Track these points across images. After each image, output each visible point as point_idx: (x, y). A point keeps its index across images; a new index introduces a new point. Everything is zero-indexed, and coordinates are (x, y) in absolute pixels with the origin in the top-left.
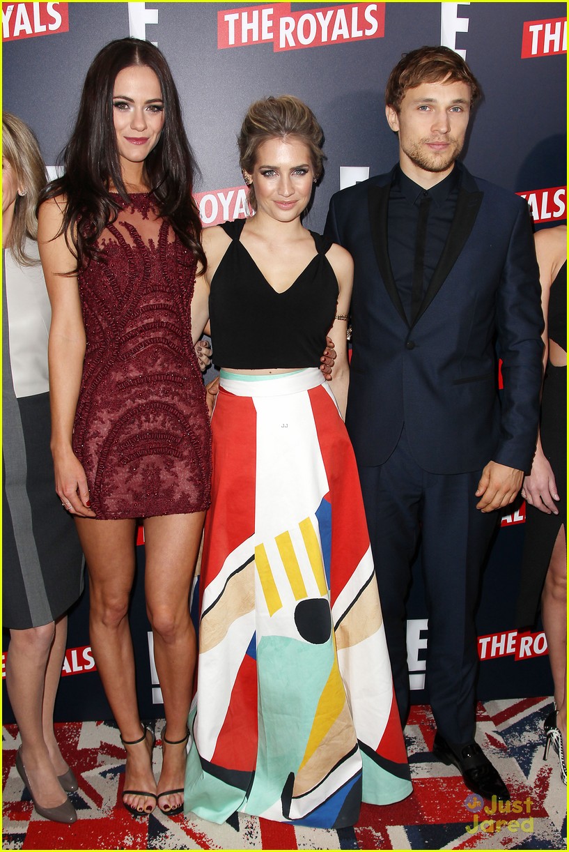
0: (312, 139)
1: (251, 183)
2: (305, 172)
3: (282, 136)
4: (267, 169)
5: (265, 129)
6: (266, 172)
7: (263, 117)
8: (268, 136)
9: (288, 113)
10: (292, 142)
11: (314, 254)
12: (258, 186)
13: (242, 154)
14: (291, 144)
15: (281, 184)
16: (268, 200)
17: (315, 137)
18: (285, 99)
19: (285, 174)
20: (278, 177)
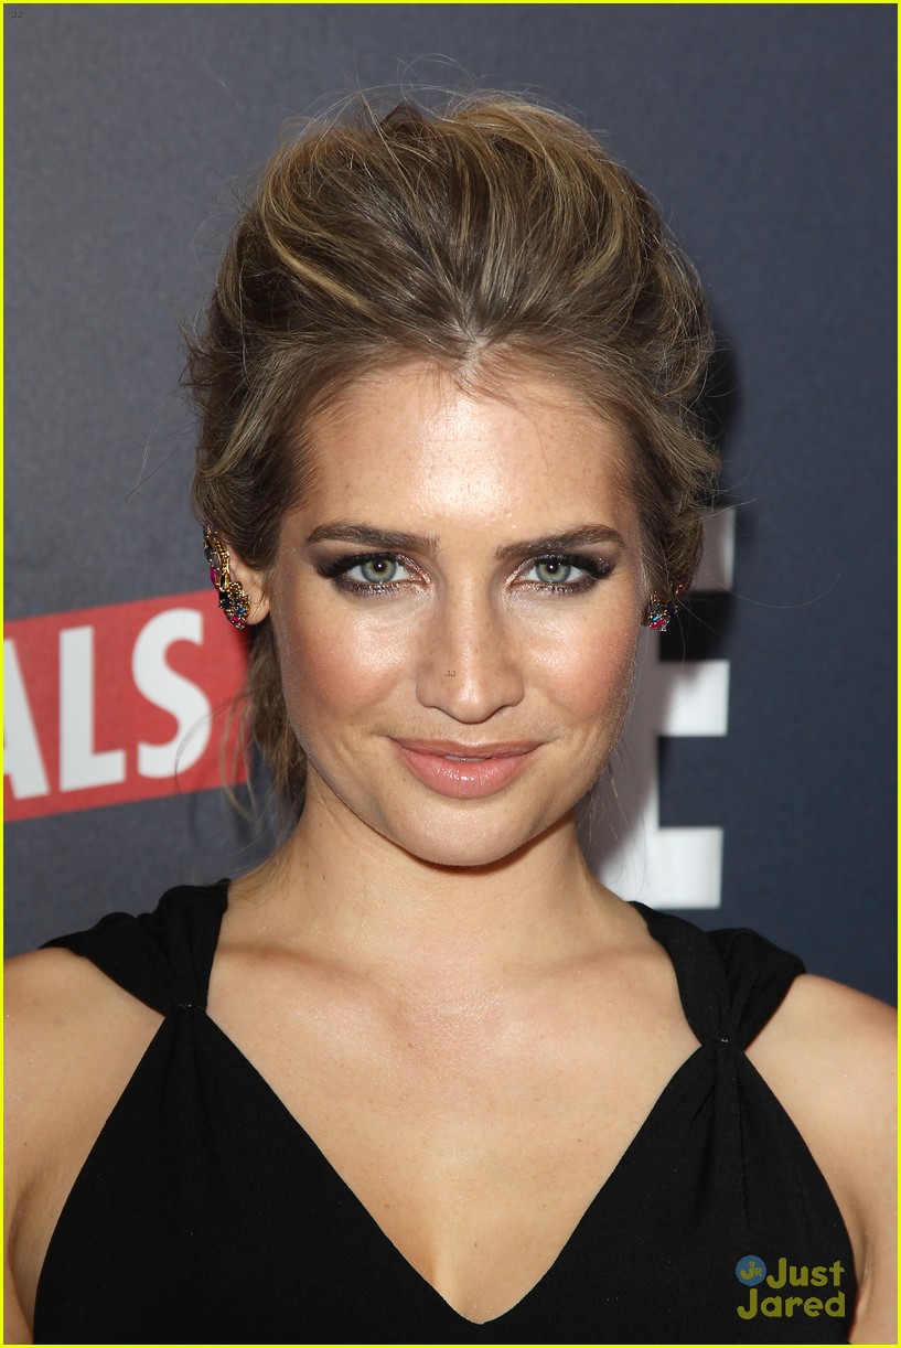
0: (646, 375)
1: (257, 612)
2: (596, 570)
3: (453, 351)
4: (355, 547)
5: (356, 301)
6: (349, 561)
7: (349, 228)
8: (372, 349)
9: (503, 214)
10: (515, 391)
11: (675, 1046)
12: (300, 640)
13: (214, 439)
14: (513, 404)
15: (437, 640)
16: (354, 735)
17: (664, 358)
18: (493, 125)
19: (468, 583)
20: (425, 597)
